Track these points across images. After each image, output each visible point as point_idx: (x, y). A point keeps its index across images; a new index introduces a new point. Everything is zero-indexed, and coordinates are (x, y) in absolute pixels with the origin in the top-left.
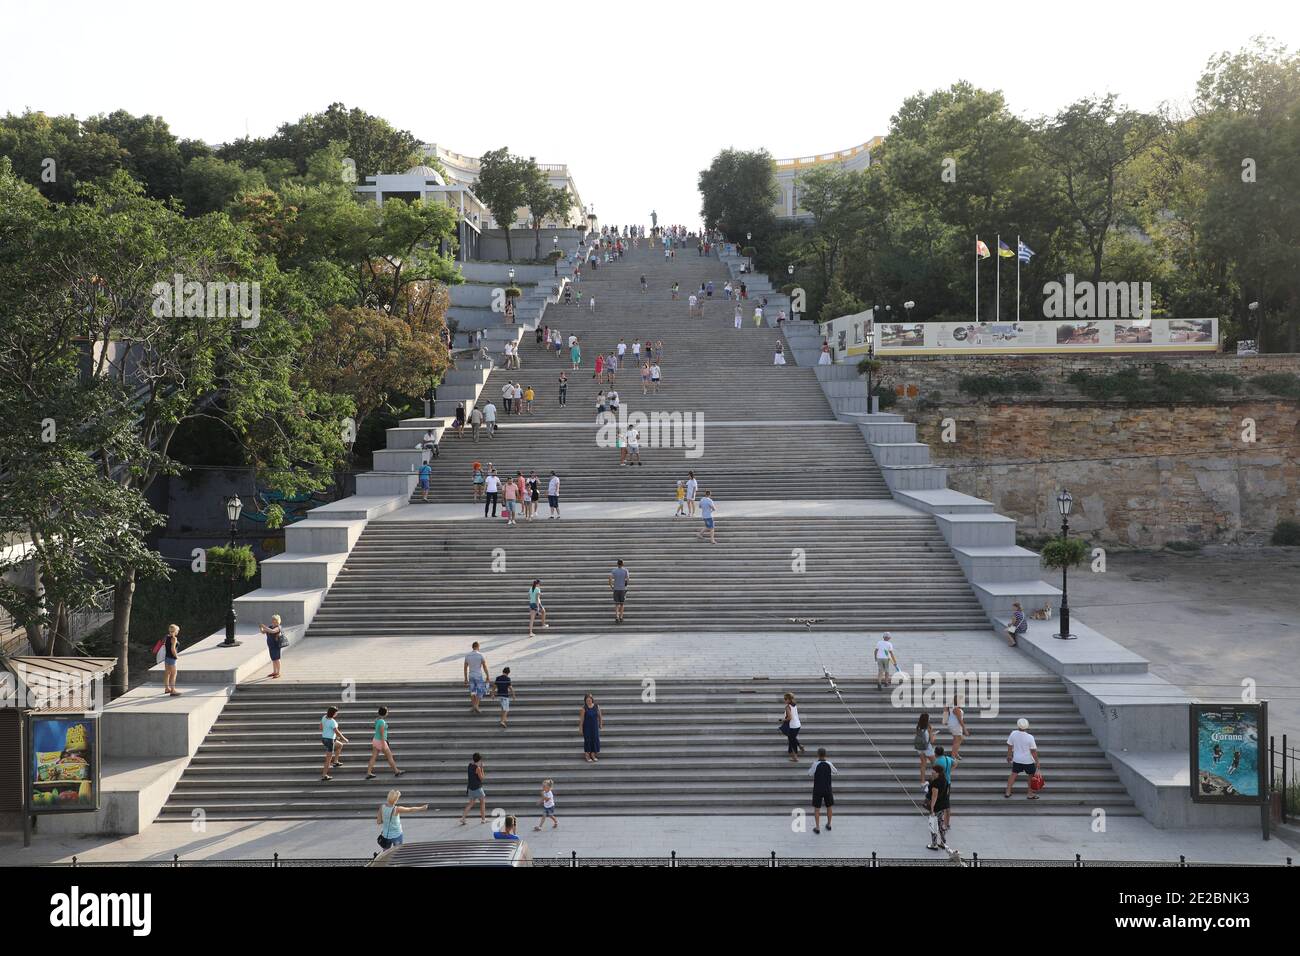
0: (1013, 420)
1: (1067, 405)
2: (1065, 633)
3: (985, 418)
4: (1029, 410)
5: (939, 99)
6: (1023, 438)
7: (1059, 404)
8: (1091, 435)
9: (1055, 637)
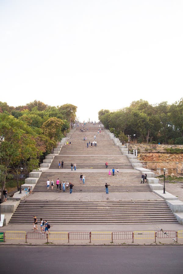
0: (152, 155)
1: (161, 153)
2: (164, 193)
3: (148, 155)
4: (155, 154)
5: (138, 102)
6: (154, 158)
7: (160, 153)
8: (165, 158)
9: (162, 194)
